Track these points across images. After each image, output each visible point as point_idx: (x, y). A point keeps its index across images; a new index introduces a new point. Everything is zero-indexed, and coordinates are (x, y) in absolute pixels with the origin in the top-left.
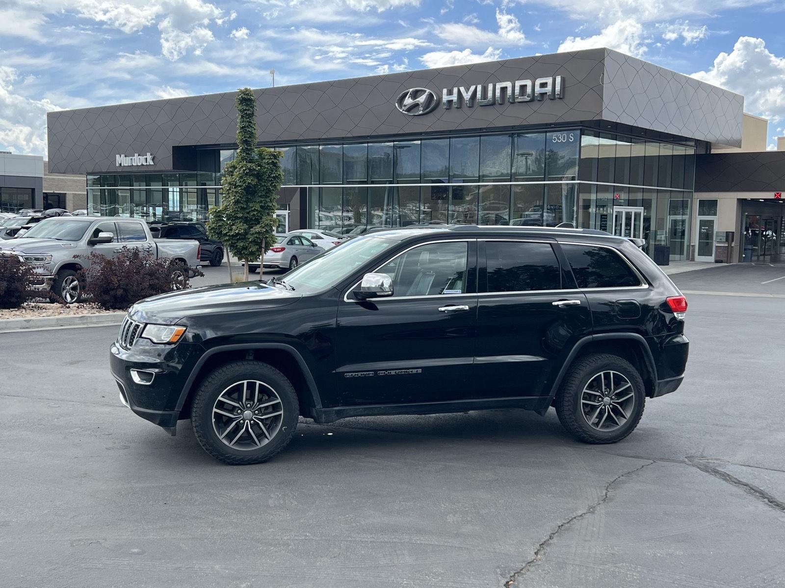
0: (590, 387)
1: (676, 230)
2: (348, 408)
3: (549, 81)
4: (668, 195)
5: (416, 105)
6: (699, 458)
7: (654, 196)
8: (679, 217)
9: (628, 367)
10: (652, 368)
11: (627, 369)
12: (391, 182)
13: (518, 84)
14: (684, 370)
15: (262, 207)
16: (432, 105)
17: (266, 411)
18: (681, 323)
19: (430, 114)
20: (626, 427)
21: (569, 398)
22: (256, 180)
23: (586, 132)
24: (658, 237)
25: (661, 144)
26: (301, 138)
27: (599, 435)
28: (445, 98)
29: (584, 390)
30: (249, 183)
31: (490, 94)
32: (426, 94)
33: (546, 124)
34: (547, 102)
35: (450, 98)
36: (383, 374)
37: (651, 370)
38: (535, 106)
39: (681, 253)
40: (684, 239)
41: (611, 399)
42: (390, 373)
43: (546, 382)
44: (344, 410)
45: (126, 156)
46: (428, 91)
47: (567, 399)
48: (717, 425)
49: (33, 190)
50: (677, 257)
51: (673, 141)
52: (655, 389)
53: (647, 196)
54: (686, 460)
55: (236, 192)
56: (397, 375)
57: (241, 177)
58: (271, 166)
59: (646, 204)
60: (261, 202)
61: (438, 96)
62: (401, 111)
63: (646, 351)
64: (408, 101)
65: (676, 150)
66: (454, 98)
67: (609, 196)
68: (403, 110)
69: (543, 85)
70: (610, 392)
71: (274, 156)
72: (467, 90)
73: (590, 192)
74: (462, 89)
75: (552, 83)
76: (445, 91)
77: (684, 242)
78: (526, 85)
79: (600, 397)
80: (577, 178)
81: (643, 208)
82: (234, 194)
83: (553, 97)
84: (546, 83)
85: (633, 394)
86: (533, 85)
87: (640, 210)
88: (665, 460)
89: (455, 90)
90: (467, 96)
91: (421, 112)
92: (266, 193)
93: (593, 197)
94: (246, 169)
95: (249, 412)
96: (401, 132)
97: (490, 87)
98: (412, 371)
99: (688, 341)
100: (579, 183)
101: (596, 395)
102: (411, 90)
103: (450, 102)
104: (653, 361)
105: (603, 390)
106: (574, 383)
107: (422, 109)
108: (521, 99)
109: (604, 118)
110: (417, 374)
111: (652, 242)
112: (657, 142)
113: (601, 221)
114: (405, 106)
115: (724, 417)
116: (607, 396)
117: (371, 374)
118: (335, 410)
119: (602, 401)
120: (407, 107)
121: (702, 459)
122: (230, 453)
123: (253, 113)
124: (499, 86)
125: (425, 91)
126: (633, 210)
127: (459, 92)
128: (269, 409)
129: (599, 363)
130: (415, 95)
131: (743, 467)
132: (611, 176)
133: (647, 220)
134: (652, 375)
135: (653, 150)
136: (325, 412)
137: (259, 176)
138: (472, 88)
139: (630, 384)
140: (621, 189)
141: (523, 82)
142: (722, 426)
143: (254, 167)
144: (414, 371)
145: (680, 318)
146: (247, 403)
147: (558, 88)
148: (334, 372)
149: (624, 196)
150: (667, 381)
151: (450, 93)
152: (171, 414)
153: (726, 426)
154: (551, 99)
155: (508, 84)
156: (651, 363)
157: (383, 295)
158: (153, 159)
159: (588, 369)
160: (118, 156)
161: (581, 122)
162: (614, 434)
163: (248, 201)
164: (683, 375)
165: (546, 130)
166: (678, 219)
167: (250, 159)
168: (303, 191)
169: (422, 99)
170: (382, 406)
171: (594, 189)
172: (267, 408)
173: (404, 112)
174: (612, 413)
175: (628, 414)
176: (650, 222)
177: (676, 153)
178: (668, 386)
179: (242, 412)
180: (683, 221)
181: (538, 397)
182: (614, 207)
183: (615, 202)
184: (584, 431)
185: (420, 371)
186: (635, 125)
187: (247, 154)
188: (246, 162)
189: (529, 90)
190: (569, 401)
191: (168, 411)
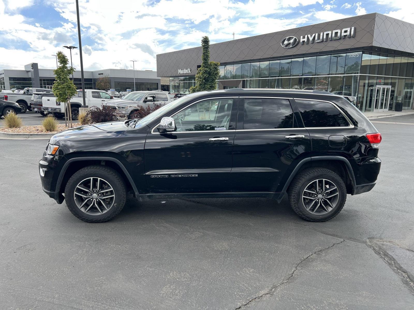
0: (309, 188)
1: (407, 96)
2: (154, 194)
3: (348, 29)
4: (404, 80)
5: (289, 44)
6: (377, 240)
7: (397, 81)
8: (409, 90)
9: (336, 177)
10: (352, 178)
11: (335, 178)
12: (278, 77)
13: (334, 32)
14: (377, 179)
15: (210, 86)
16: (296, 43)
17: (106, 194)
18: (376, 150)
19: (295, 47)
20: (332, 212)
21: (295, 194)
22: (208, 75)
23: (365, 52)
24: (398, 99)
25: (402, 57)
26: (243, 60)
27: (313, 217)
28: (302, 40)
29: (305, 190)
30: (205, 77)
31: (321, 38)
32: (293, 39)
33: (347, 49)
34: (347, 39)
35: (304, 40)
36: (174, 177)
37: (351, 179)
38: (341, 41)
39: (409, 106)
40: (410, 100)
41: (323, 195)
42: (178, 176)
43: (279, 184)
44: (152, 195)
45: (181, 70)
46: (294, 37)
47: (293, 195)
48: (399, 210)
49: (158, 83)
50: (406, 108)
51: (408, 55)
52: (354, 191)
53: (393, 81)
54: (368, 240)
55: (200, 81)
56: (182, 177)
57: (202, 74)
58: (214, 69)
59: (393, 85)
60: (210, 84)
61: (299, 39)
62: (283, 46)
63: (349, 168)
64: (286, 42)
65: (410, 60)
66: (305, 40)
67: (375, 81)
68: (284, 46)
69: (346, 32)
70: (322, 192)
71: (216, 64)
72: (311, 36)
73: (365, 80)
74: (309, 36)
75: (350, 31)
76: (302, 37)
77: (410, 101)
78: (338, 32)
79: (315, 194)
80: (359, 73)
81: (391, 86)
82: (199, 81)
83: (350, 37)
84: (347, 31)
85: (338, 193)
86: (341, 32)
87: (390, 87)
88: (352, 240)
89: (306, 36)
90: (311, 39)
91: (291, 47)
92: (212, 80)
93: (367, 82)
94: (204, 71)
95: (96, 194)
96: (283, 55)
97: (322, 34)
98: (192, 176)
99: (380, 161)
100: (360, 75)
101: (313, 194)
102: (287, 37)
103: (304, 42)
104: (353, 174)
105: (318, 190)
106: (298, 185)
107: (291, 45)
108: (335, 38)
109: (373, 45)
110: (195, 177)
111: (395, 101)
112: (400, 56)
113: (371, 92)
114: (284, 44)
115: (406, 204)
116: (320, 194)
117: (167, 176)
118: (147, 195)
119: (317, 196)
120: (285, 45)
121: (380, 240)
122: (85, 216)
123: (208, 47)
124: (325, 33)
125: (293, 38)
126: (386, 87)
127: (308, 37)
128: (108, 193)
129: (316, 174)
130: (289, 39)
131: (408, 252)
132: (376, 72)
133: (393, 92)
134: (352, 182)
135: (398, 60)
136: (140, 196)
137: (209, 73)
138: (314, 35)
139: (336, 187)
140: (381, 78)
141: (336, 31)
142: (402, 211)
143: (207, 70)
144: (193, 175)
145: (375, 147)
146: (94, 189)
147: (352, 33)
148: (144, 174)
149: (383, 81)
150: (363, 186)
151: (304, 38)
152: (54, 193)
153: (405, 211)
154: (349, 38)
155: (330, 32)
156: (351, 175)
157: (169, 131)
158: (191, 71)
159: (307, 177)
160: (179, 70)
161: (363, 47)
162: (323, 217)
163: (205, 84)
164: (376, 182)
165: (346, 52)
166: (408, 91)
167: (206, 67)
168: (244, 81)
169: (292, 41)
170: (176, 194)
171: (367, 78)
172: (107, 192)
173: (284, 47)
174: (323, 204)
175: (334, 205)
176: (394, 93)
177: (409, 61)
178: (363, 189)
179: (91, 195)
180: (411, 92)
181: (274, 193)
182: (377, 85)
183: (377, 84)
184: (303, 214)
185: (197, 175)
186: (389, 48)
187: (205, 64)
188: (205, 68)
189: (339, 34)
190: (294, 196)
191: (52, 191)
